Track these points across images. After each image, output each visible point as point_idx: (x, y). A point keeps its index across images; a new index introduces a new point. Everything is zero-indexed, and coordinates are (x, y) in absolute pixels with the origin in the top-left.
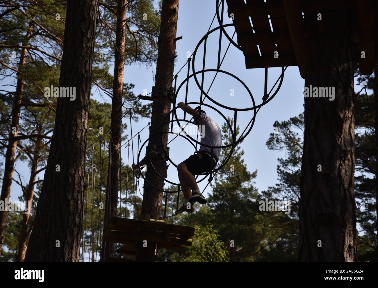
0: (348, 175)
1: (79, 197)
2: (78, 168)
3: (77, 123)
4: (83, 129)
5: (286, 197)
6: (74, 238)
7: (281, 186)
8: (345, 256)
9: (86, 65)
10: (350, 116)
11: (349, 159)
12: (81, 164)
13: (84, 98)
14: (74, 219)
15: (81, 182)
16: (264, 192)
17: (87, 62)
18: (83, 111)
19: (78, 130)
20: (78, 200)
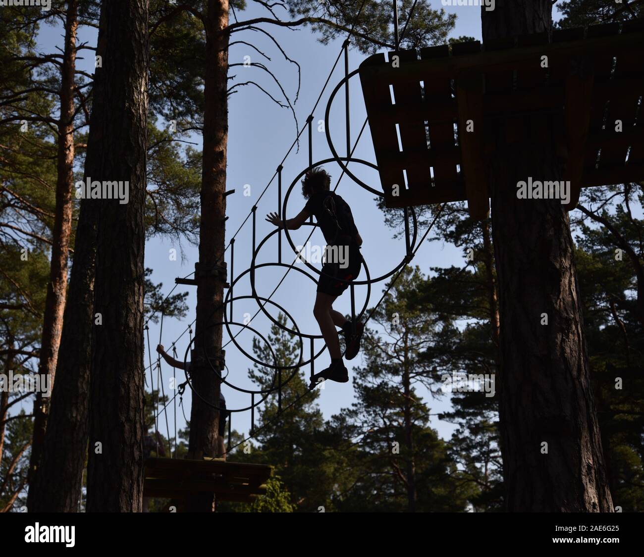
0: (575, 356)
1: (137, 418)
2: (133, 372)
3: (127, 303)
4: (137, 313)
5: (366, 422)
6: (132, 484)
7: (359, 406)
8: (584, 481)
9: (136, 216)
10: (568, 266)
11: (574, 331)
12: (137, 366)
13: (136, 266)
14: (132, 453)
15: (139, 394)
16: (334, 417)
17: (137, 210)
18: (136, 284)
19: (130, 315)
20: (135, 423)
